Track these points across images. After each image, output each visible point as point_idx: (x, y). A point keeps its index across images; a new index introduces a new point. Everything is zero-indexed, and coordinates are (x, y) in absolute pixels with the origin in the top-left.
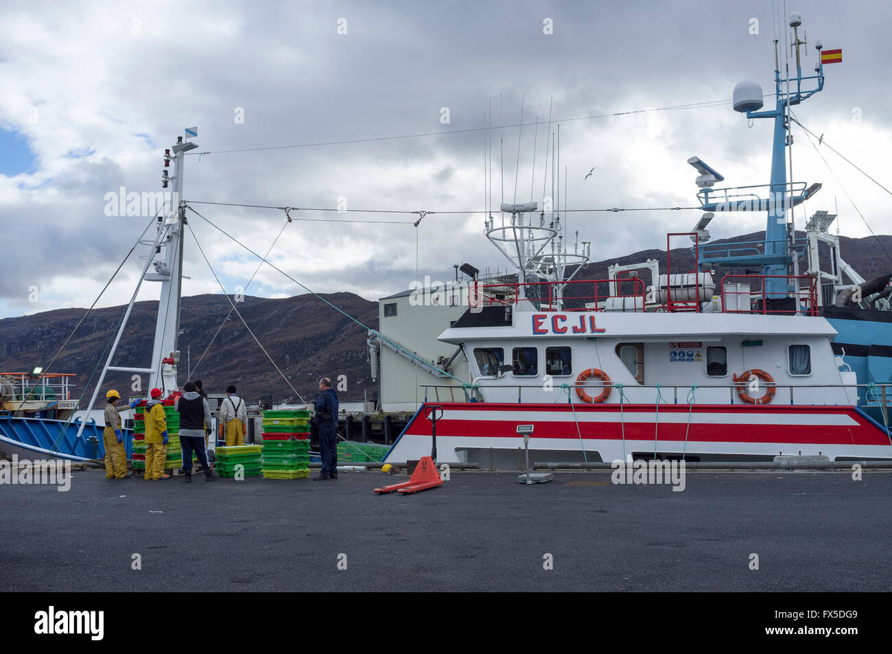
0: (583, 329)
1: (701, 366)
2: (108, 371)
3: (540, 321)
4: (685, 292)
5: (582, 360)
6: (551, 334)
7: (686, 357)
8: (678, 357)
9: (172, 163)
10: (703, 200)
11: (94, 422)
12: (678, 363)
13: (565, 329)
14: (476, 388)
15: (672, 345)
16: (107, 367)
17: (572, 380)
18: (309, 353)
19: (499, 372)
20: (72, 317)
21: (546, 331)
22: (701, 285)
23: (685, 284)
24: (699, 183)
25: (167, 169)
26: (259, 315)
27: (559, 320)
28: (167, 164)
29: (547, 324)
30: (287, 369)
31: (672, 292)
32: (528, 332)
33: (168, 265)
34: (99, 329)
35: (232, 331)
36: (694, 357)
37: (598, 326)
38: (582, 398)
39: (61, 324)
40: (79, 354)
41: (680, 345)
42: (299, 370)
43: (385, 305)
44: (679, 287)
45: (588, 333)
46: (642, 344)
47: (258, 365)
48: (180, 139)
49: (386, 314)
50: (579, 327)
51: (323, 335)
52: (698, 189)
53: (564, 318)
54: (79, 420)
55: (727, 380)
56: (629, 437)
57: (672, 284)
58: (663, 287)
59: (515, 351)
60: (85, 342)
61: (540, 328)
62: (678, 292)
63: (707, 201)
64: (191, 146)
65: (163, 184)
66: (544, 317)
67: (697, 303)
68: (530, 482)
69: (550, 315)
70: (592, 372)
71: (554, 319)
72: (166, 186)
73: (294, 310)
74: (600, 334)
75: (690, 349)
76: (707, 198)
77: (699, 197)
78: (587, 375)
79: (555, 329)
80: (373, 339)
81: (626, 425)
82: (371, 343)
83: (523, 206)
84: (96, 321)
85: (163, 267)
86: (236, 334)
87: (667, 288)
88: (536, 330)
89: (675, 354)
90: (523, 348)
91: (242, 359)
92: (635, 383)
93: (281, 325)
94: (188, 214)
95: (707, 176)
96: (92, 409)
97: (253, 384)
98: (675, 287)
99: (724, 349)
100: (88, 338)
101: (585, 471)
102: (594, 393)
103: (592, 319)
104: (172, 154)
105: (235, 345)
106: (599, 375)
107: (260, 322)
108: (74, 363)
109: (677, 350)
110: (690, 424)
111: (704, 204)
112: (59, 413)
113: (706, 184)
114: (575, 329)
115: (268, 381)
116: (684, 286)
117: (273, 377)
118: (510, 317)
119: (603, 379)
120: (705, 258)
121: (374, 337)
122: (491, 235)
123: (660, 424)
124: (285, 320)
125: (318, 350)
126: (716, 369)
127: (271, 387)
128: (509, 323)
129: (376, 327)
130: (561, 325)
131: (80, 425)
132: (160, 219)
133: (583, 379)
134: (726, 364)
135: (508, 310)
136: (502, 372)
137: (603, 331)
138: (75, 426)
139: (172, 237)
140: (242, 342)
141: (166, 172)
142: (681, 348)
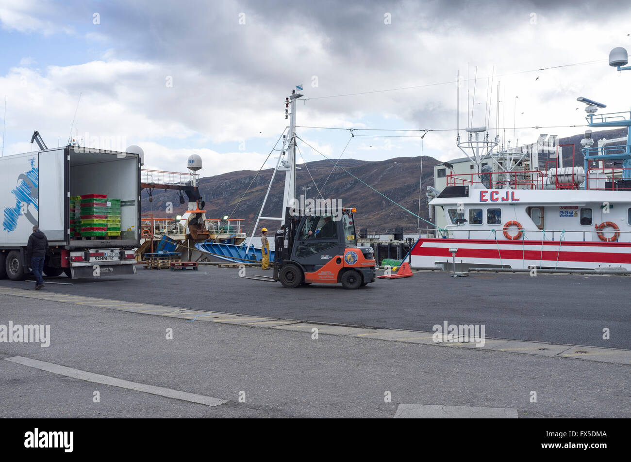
0: (507, 199)
1: (578, 219)
2: (261, 220)
3: (484, 194)
4: (566, 178)
5: (507, 216)
6: (489, 201)
7: (569, 214)
8: (564, 214)
9: (289, 105)
10: (589, 121)
11: (253, 246)
12: (564, 217)
13: (497, 199)
14: (446, 231)
15: (561, 207)
16: (260, 217)
17: (501, 227)
18: (399, 199)
19: (459, 223)
20: (243, 176)
21: (487, 200)
22: (575, 174)
23: (566, 174)
24: (587, 111)
25: (287, 108)
26: (364, 173)
27: (494, 194)
28: (287, 106)
29: (487, 196)
30: (384, 210)
31: (559, 178)
32: (478, 201)
33: (289, 162)
34: (260, 184)
35: (346, 184)
36: (573, 214)
37: (515, 197)
38: (506, 237)
39: (237, 181)
40: (249, 200)
41: (565, 208)
42: (392, 212)
43: (438, 170)
44: (563, 175)
45: (510, 201)
46: (544, 207)
47: (364, 207)
48: (294, 92)
49: (439, 176)
50: (505, 198)
51: (409, 187)
52: (586, 114)
53: (497, 193)
54: (246, 245)
55: (591, 228)
56: (526, 258)
57: (558, 173)
58: (553, 176)
59: (471, 211)
60: (252, 192)
61: (484, 198)
62: (562, 178)
63: (592, 122)
64: (300, 96)
65: (285, 117)
66: (487, 192)
67: (574, 185)
68: (455, 276)
69: (490, 191)
70: (512, 223)
71: (492, 194)
72: (287, 118)
73: (388, 169)
74: (517, 202)
75: (572, 210)
76: (591, 119)
77: (587, 119)
78: (509, 225)
79: (492, 199)
80: (430, 192)
81: (525, 251)
82: (429, 195)
83: (478, 129)
84: (258, 178)
85: (286, 163)
86: (349, 186)
87: (556, 176)
88: (481, 200)
89: (563, 213)
90: (475, 209)
91: (353, 203)
92: (537, 229)
93: (379, 180)
94: (297, 140)
95: (592, 107)
96: (254, 237)
97: (360, 221)
98: (561, 175)
99: (590, 210)
100: (254, 190)
101: (494, 273)
102: (513, 234)
103: (513, 193)
104: (290, 100)
105: (348, 194)
106: (516, 224)
107: (365, 178)
108: (245, 206)
109: (564, 210)
110: (560, 252)
111: (590, 123)
112: (237, 241)
113: (591, 111)
114: (503, 199)
115: (370, 218)
116: (566, 175)
117: (374, 216)
118: (468, 192)
119: (518, 227)
120: (590, 155)
121: (431, 191)
122: (460, 145)
123: (543, 252)
124: (382, 176)
125: (405, 197)
126: (586, 221)
127: (373, 222)
128: (467, 196)
129: (433, 185)
130: (495, 196)
131: (247, 248)
132: (284, 136)
133: (507, 226)
134: (591, 219)
135: (467, 188)
136: (460, 223)
137: (518, 200)
138: (244, 248)
139: (291, 147)
140: (352, 192)
141: (287, 110)
142: (566, 209)
